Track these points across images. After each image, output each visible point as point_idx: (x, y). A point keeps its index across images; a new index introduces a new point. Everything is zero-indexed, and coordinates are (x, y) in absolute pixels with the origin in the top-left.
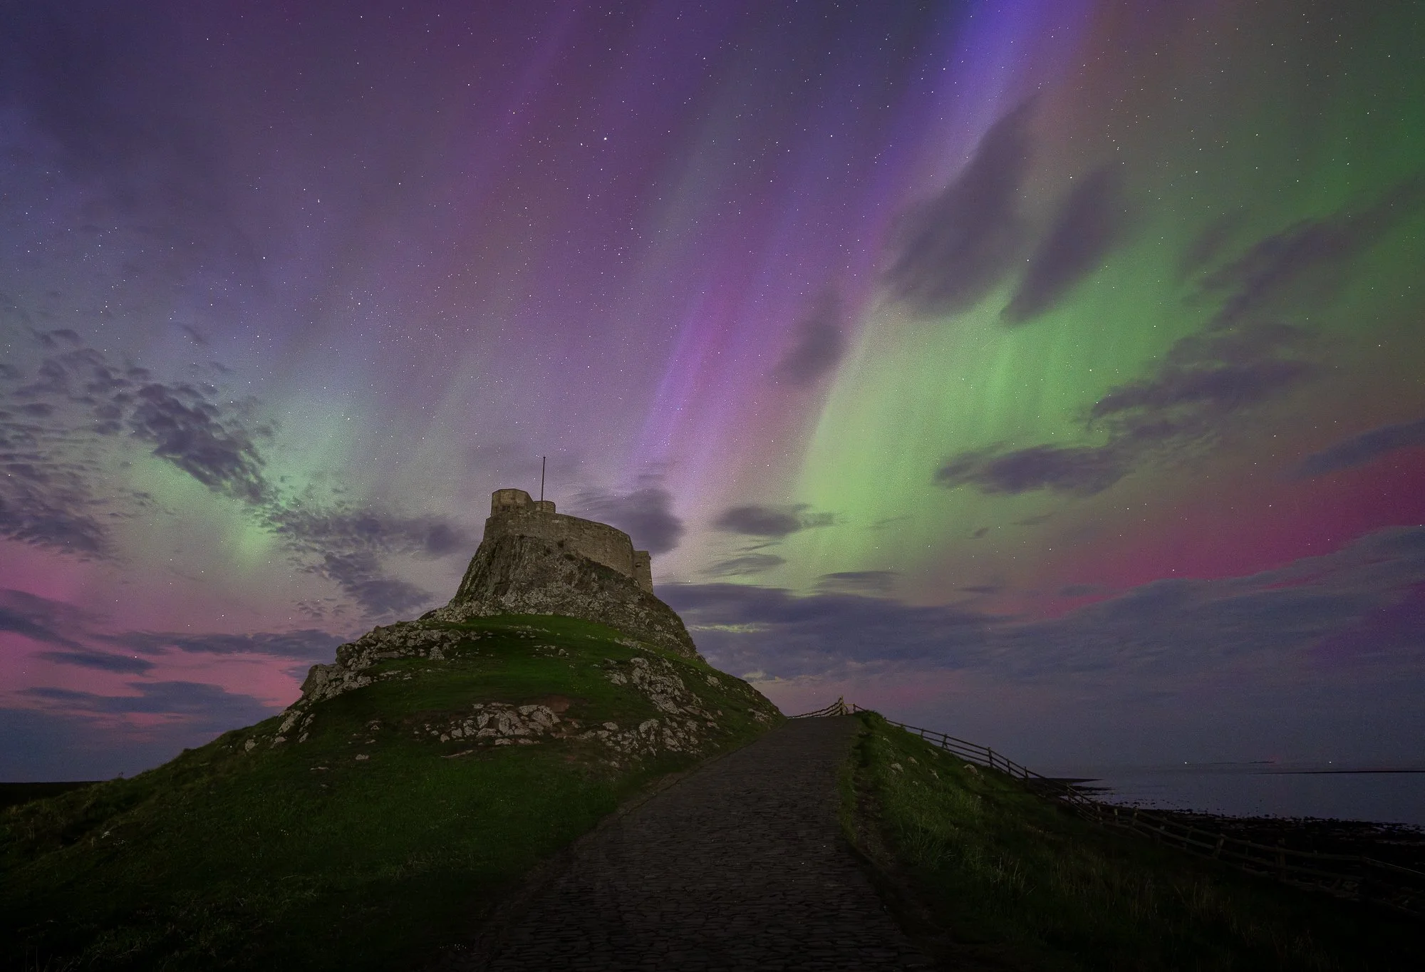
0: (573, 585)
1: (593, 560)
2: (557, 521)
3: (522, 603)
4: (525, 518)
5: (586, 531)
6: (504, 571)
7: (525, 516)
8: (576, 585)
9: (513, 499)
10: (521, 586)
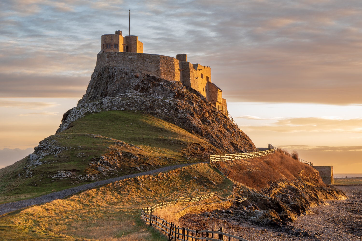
0: (139, 91)
1: (151, 75)
2: (131, 57)
3: (111, 104)
4: (115, 56)
5: (147, 60)
6: (105, 85)
7: (115, 55)
8: (141, 90)
9: (112, 40)
10: (113, 92)
